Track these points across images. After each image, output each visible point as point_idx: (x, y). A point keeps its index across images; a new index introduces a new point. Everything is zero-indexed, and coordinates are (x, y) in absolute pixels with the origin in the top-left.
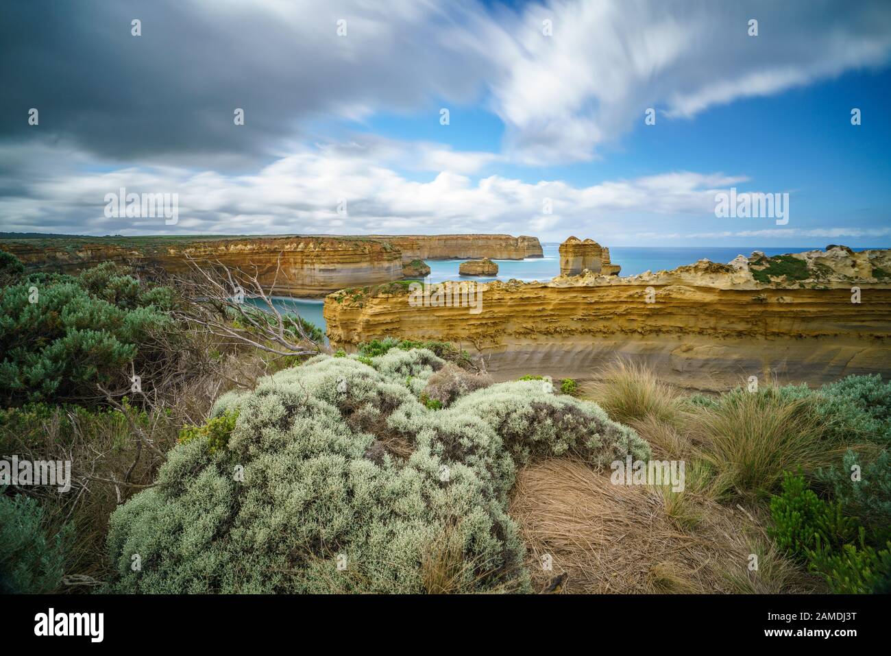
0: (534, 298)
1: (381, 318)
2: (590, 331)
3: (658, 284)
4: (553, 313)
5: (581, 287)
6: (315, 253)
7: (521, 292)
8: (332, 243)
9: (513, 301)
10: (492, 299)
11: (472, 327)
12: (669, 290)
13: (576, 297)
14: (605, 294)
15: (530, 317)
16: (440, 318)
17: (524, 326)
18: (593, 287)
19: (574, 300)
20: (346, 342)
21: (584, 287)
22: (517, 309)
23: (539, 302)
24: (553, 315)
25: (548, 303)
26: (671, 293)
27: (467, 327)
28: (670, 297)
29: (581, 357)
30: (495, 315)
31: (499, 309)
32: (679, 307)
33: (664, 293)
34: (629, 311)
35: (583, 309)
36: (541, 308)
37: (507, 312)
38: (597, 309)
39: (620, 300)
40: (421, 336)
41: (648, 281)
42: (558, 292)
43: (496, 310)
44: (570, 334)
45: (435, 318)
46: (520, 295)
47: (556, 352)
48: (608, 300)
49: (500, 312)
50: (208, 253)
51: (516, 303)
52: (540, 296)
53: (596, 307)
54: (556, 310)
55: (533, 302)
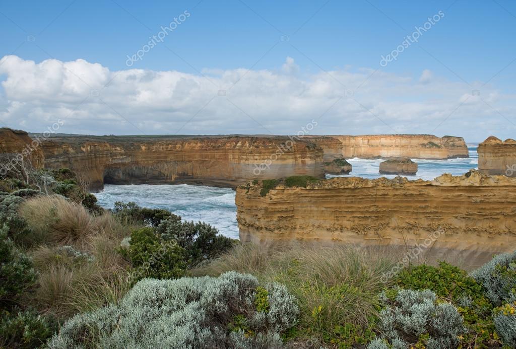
0: (417, 195)
1: (278, 207)
2: (475, 230)
6: (250, 150)
7: (405, 189)
8: (264, 143)
9: (396, 197)
10: (376, 195)
11: (356, 220)
13: (460, 196)
14: (492, 194)
15: (413, 213)
16: (329, 210)
17: (407, 221)
18: (479, 187)
19: (458, 199)
20: (249, 225)
21: (469, 186)
22: (400, 205)
23: (423, 199)
24: (437, 213)
25: (431, 201)
27: (352, 219)
29: (465, 254)
30: (379, 210)
31: (384, 204)
35: (467, 208)
36: (423, 205)
37: (390, 207)
38: (482, 209)
39: (508, 200)
40: (311, 225)
42: (442, 190)
43: (380, 205)
44: (454, 232)
45: (324, 209)
46: (405, 192)
47: (440, 249)
48: (495, 200)
49: (383, 207)
50: (169, 149)
51: (399, 199)
52: (424, 194)
53: (481, 206)
54: (439, 208)
55: (416, 199)
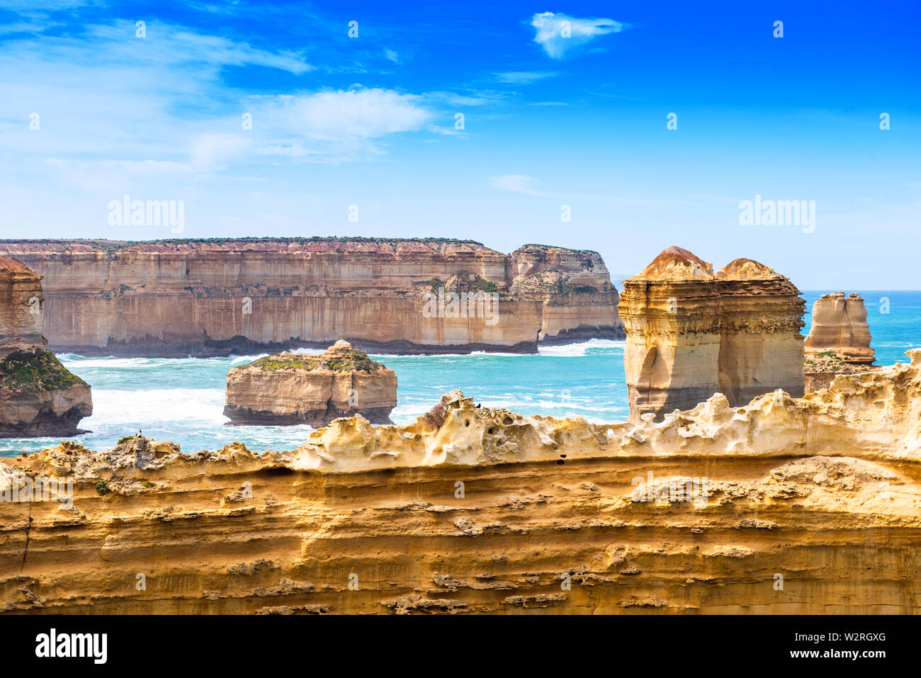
0: (220, 520)
3: (749, 451)
4: (301, 584)
5: (427, 470)
7: (163, 495)
9: (124, 533)
10: (27, 530)
12: (794, 478)
13: (402, 512)
14: (535, 497)
19: (398, 527)
21: (439, 469)
23: (247, 538)
25: (283, 540)
26: (801, 489)
28: (798, 509)
32: (834, 548)
33: (776, 489)
34: (633, 568)
35: (437, 566)
36: (250, 562)
37: (97, 586)
38: (493, 564)
39: (595, 522)
41: (712, 441)
42: (329, 491)
43: (47, 574)
46: (157, 509)
48: (545, 523)
51: (138, 544)
52: (252, 512)
53: (488, 554)
54: (319, 573)
55: (216, 539)
